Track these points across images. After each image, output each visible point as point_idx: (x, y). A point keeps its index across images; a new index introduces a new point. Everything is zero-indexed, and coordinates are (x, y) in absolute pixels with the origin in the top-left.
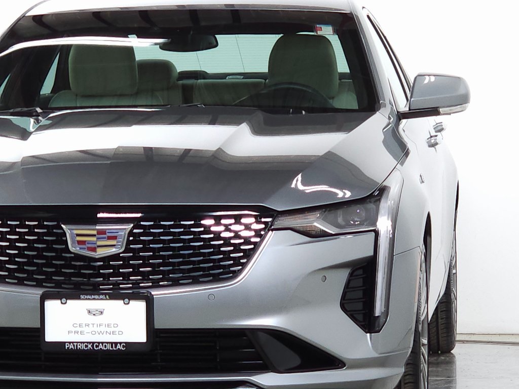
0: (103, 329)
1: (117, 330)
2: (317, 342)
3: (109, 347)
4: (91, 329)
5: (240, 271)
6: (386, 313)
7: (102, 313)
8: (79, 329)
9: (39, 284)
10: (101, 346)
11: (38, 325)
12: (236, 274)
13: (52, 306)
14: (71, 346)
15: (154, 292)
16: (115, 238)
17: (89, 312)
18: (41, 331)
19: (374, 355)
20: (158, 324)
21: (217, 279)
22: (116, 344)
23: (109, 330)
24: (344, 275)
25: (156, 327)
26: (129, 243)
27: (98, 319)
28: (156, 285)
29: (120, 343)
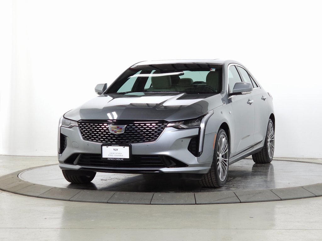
0: (118, 154)
1: (121, 155)
2: (181, 160)
3: (119, 159)
4: (114, 154)
5: (157, 139)
6: (202, 151)
7: (117, 150)
8: (111, 154)
9: (102, 141)
10: (117, 159)
11: (101, 153)
12: (155, 139)
13: (104, 147)
14: (109, 159)
15: (133, 144)
16: (121, 129)
17: (114, 149)
18: (101, 155)
19: (198, 163)
20: (134, 153)
21: (150, 141)
22: (121, 159)
23: (119, 155)
24: (189, 140)
25: (133, 154)
26: (125, 130)
27: (116, 152)
28: (133, 142)
29: (122, 158)
